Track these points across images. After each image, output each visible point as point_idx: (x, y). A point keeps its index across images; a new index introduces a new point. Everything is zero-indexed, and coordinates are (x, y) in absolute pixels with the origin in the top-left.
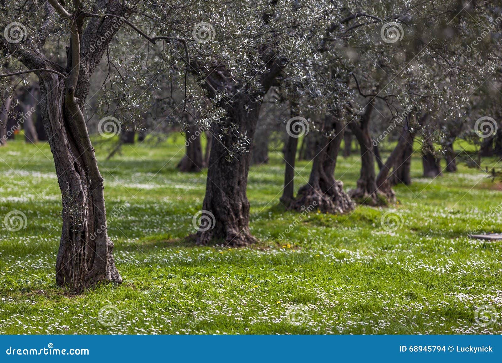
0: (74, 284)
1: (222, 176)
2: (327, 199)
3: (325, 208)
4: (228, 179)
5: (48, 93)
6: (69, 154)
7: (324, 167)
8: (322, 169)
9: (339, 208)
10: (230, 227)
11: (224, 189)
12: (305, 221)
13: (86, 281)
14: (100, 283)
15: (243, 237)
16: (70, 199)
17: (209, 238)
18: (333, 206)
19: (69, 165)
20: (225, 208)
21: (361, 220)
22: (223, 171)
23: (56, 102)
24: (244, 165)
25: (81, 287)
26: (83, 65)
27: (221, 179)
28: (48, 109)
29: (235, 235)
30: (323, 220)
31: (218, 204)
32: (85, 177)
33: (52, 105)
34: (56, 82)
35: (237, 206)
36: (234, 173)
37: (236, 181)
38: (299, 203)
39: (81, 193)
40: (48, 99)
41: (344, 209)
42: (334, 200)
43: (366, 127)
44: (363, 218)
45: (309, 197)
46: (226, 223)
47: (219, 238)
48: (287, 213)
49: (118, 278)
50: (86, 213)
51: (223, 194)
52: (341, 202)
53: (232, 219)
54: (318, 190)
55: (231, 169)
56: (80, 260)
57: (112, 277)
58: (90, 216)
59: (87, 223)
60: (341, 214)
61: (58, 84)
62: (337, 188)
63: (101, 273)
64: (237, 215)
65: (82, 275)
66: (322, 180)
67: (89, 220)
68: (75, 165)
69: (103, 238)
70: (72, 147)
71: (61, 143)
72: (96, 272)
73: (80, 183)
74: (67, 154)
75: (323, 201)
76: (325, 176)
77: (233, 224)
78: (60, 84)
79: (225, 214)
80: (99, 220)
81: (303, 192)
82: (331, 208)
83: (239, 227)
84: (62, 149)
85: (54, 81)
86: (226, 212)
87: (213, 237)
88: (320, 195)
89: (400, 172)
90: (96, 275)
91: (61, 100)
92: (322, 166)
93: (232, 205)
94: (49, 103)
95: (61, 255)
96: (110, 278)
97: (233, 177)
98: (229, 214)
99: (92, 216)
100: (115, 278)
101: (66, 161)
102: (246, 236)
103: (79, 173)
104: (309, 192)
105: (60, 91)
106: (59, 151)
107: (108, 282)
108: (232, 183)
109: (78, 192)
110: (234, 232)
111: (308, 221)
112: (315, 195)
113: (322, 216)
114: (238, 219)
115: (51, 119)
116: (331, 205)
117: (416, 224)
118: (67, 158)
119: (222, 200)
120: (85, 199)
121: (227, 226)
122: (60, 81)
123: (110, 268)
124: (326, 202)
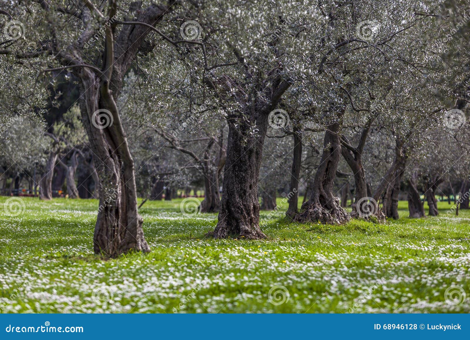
0: (109, 251)
1: (236, 181)
2: (326, 212)
3: (325, 220)
4: (241, 183)
5: (86, 90)
6: (104, 142)
7: (323, 185)
8: (322, 187)
9: (337, 220)
10: (243, 225)
11: (238, 192)
12: (307, 231)
13: (120, 249)
14: (132, 250)
15: (254, 233)
16: (105, 178)
17: (225, 233)
18: (332, 218)
19: (104, 152)
20: (239, 208)
21: (355, 229)
22: (237, 176)
23: (93, 97)
24: (255, 171)
25: (115, 253)
26: (115, 67)
27: (235, 183)
28: (86, 104)
29: (248, 230)
30: (323, 229)
31: (233, 205)
32: (118, 162)
33: (90, 100)
34: (93, 81)
35: (249, 206)
36: (246, 178)
37: (248, 185)
38: (302, 216)
39: (114, 175)
40: (86, 95)
41: (341, 221)
42: (332, 213)
43: (360, 158)
44: (357, 228)
45: (311, 210)
46: (240, 221)
47: (233, 233)
48: (292, 224)
49: (147, 248)
50: (119, 192)
51: (237, 196)
52: (338, 215)
53: (245, 218)
54: (319, 205)
55: (244, 175)
56: (114, 230)
57: (142, 248)
58: (122, 196)
59: (120, 201)
60: (339, 225)
61: (95, 82)
62: (335, 203)
63: (132, 242)
64: (249, 214)
65: (116, 244)
66: (322, 197)
67: (122, 199)
68: (110, 152)
69: (133, 212)
70: (107, 136)
71: (97, 132)
72: (128, 241)
73: (114, 167)
74: (102, 141)
75: (323, 213)
76: (324, 193)
77: (245, 221)
78: (96, 82)
79: (239, 213)
80: (130, 196)
81: (306, 207)
82: (330, 220)
83: (251, 224)
84: (98, 138)
85: (91, 80)
86: (240, 211)
87: (229, 233)
88: (320, 209)
89: (389, 209)
90: (128, 243)
91: (97, 96)
92: (321, 184)
93: (244, 205)
94: (87, 98)
95: (98, 228)
96: (140, 248)
97: (245, 181)
98: (242, 213)
99: (125, 195)
100: (145, 248)
101: (101, 147)
102: (257, 231)
103: (113, 158)
104: (311, 206)
105: (96, 89)
106: (96, 139)
107: (138, 251)
108: (244, 187)
109: (112, 175)
110: (247, 228)
111: (310, 230)
112: (316, 209)
113: (322, 226)
114: (249, 218)
115: (88, 112)
116: (329, 217)
117: (403, 232)
118: (102, 145)
119: (236, 202)
120: (118, 179)
121: (241, 224)
122: (96, 80)
123: (140, 240)
124: (325, 214)
